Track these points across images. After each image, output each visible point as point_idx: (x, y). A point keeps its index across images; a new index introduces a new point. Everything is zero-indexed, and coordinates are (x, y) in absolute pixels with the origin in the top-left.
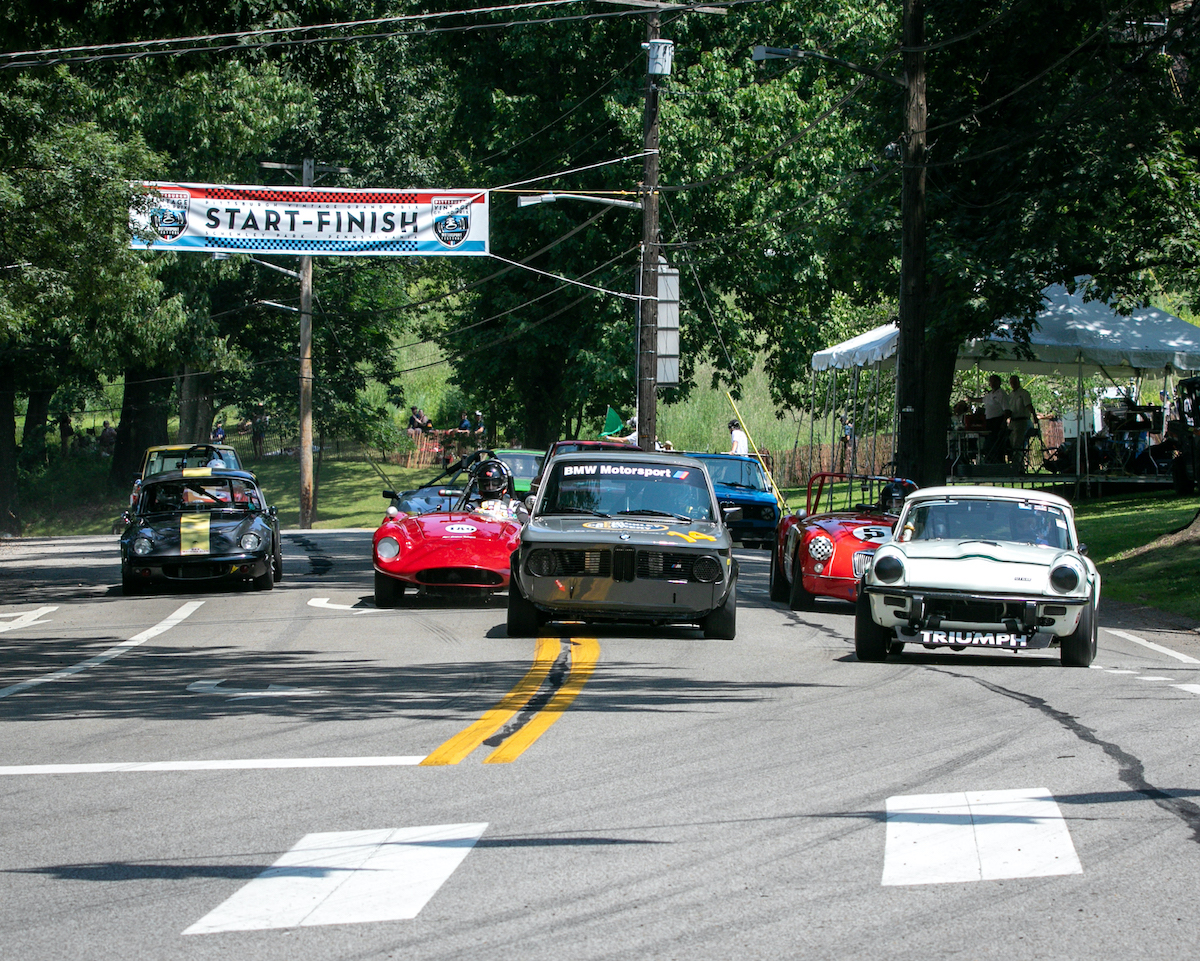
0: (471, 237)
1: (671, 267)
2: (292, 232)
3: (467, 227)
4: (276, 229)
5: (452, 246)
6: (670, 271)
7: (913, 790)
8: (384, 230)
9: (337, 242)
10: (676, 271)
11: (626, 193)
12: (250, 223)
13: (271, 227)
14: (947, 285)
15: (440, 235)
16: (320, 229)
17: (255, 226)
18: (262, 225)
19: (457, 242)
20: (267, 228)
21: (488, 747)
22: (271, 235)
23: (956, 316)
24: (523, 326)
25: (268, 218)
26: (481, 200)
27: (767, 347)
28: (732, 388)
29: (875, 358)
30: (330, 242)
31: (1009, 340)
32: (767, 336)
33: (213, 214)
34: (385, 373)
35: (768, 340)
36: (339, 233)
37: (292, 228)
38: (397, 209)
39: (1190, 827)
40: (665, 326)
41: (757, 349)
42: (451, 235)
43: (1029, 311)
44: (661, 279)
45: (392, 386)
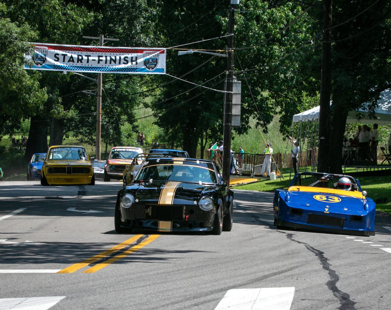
0: (159, 66)
1: (238, 80)
2: (88, 64)
3: (157, 63)
4: (81, 62)
5: (151, 70)
6: (238, 82)
7: (241, 287)
8: (124, 63)
9: (105, 68)
10: (240, 82)
11: (221, 51)
12: (71, 60)
13: (79, 62)
14: (343, 89)
15: (146, 66)
16: (99, 63)
17: (73, 61)
18: (76, 61)
19: (153, 68)
20: (78, 62)
21: (90, 267)
22: (79, 64)
23: (345, 101)
24: (182, 102)
25: (78, 58)
26: (163, 52)
27: (280, 113)
28: (264, 128)
29: (316, 118)
30: (103, 68)
31: (367, 111)
32: (281, 108)
33: (57, 56)
34: (131, 119)
35: (281, 110)
36: (106, 64)
37: (88, 62)
38: (130, 56)
39: (340, 304)
40: (235, 103)
41: (276, 113)
42: (151, 66)
43: (374, 100)
44: (234, 85)
45: (134, 125)
